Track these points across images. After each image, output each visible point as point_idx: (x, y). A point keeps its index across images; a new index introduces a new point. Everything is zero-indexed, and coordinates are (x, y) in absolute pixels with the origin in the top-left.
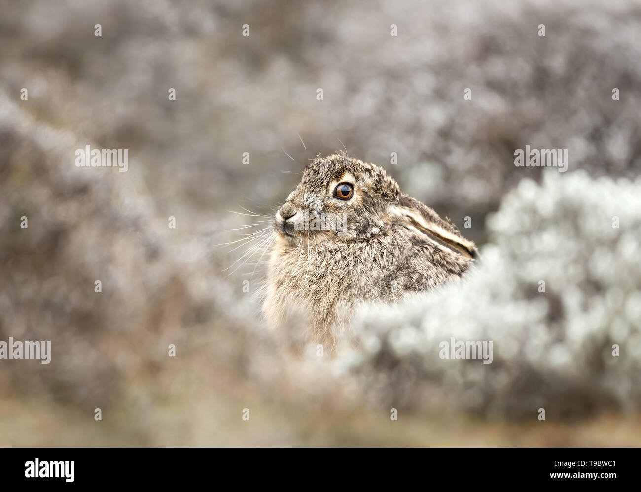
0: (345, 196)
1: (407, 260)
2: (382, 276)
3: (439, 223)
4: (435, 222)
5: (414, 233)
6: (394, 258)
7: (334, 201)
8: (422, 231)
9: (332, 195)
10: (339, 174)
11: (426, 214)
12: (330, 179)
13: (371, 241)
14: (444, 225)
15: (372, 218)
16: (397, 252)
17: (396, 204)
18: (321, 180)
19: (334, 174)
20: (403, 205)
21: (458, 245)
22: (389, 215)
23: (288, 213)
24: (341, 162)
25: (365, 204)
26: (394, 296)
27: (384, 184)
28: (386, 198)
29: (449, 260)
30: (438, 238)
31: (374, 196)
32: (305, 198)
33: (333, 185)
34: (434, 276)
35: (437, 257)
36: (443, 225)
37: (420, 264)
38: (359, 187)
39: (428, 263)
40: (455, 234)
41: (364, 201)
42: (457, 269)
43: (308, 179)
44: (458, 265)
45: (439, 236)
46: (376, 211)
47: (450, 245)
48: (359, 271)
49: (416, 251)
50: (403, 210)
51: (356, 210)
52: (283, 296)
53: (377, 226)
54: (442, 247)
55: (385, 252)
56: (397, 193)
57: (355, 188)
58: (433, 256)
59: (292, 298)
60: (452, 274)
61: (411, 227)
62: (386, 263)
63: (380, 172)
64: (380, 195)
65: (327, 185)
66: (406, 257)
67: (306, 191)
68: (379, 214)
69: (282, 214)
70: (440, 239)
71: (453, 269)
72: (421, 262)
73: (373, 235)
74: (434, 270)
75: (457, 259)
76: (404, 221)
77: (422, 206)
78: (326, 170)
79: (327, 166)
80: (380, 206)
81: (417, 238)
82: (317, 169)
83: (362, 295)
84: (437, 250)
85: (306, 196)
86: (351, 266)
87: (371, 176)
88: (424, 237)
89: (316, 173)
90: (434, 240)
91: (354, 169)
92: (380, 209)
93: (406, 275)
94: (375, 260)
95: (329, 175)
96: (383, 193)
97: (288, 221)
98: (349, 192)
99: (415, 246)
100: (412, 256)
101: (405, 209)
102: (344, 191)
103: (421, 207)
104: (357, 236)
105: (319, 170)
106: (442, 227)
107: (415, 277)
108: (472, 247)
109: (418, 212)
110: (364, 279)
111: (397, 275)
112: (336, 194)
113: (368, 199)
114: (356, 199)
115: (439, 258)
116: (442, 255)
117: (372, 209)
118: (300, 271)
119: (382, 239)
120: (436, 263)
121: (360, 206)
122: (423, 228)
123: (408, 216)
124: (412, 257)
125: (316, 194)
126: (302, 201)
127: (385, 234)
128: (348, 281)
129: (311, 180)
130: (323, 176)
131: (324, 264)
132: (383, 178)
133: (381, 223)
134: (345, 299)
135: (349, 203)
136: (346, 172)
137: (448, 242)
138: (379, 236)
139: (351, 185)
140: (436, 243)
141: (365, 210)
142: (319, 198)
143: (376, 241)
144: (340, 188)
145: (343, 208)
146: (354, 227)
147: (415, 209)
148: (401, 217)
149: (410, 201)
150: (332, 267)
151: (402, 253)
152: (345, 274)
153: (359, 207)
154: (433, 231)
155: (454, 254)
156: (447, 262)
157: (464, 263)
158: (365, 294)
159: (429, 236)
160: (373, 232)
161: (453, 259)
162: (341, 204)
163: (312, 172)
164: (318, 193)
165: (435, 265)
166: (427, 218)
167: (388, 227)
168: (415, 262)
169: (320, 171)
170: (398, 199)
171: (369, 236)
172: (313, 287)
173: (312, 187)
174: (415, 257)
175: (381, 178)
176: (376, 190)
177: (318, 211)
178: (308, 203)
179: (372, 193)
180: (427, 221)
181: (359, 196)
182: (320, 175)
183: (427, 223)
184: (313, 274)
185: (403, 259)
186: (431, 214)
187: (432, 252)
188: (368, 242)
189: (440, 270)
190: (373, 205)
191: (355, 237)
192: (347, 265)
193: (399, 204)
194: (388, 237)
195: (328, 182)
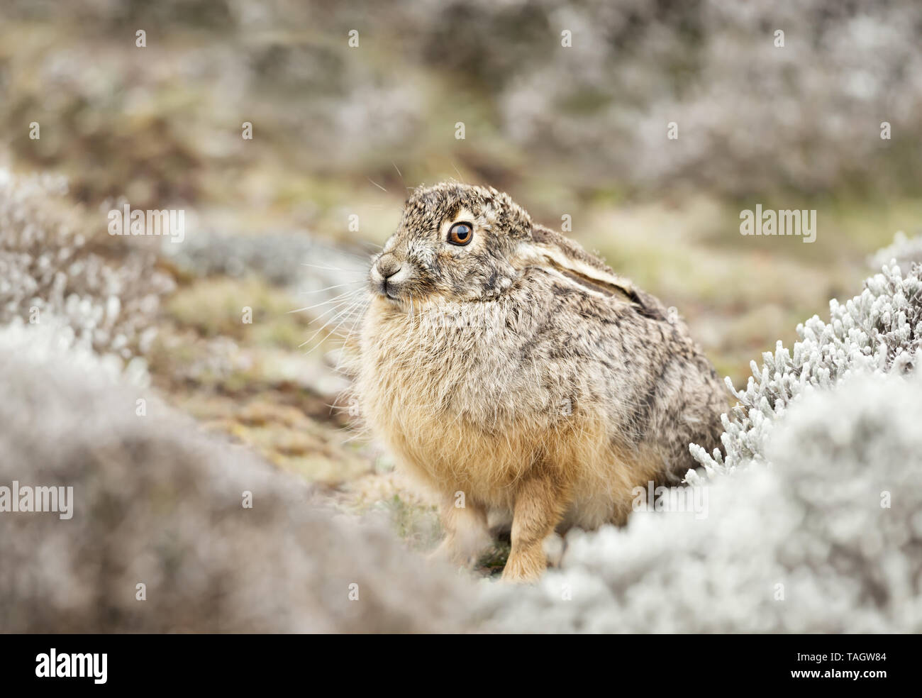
0: (463, 240)
1: (550, 317)
2: (519, 345)
3: (585, 260)
4: (580, 258)
5: (555, 279)
6: (532, 318)
7: (448, 249)
8: (565, 274)
9: (446, 240)
10: (452, 213)
11: (567, 249)
12: (441, 219)
13: (501, 298)
14: (592, 261)
15: (499, 265)
16: (536, 310)
17: (528, 241)
18: (429, 221)
19: (446, 213)
20: (536, 242)
21: (612, 286)
22: (521, 258)
23: (389, 270)
24: (453, 193)
25: (489, 247)
26: (536, 370)
27: (512, 218)
28: (514, 236)
29: (602, 307)
30: (585, 280)
31: (500, 235)
32: (410, 248)
33: (446, 226)
34: (585, 334)
35: (586, 306)
36: (590, 261)
37: (567, 320)
38: (479, 226)
39: (577, 317)
40: (607, 271)
41: (488, 243)
42: (613, 317)
43: (411, 220)
44: (614, 311)
45: (585, 277)
46: (503, 254)
47: (601, 287)
48: (488, 341)
49: (560, 303)
50: (537, 247)
51: (478, 257)
52: (388, 378)
53: (507, 276)
54: (591, 292)
55: (520, 312)
56: (529, 226)
57: (475, 229)
58: (580, 305)
59: (400, 381)
60: (607, 325)
61: (550, 270)
62: (523, 327)
63: (504, 200)
64: (507, 232)
65: (438, 228)
66: (548, 314)
67: (410, 237)
68: (507, 258)
69: (381, 270)
70: (588, 281)
71: (608, 318)
72: (568, 318)
73: (503, 290)
74: (585, 325)
75: (612, 303)
76: (540, 262)
77: (561, 238)
78: (436, 207)
79: (435, 201)
80: (508, 247)
81: (558, 286)
82: (423, 206)
83: (495, 372)
84: (584, 296)
85: (411, 244)
86: (478, 336)
87: (493, 208)
88: (568, 282)
89: (422, 211)
90: (580, 283)
91: (472, 202)
92: (508, 251)
93: (550, 338)
94: (508, 324)
95: (440, 213)
96: (511, 229)
97: (390, 279)
98: (467, 234)
99: (557, 296)
100: (555, 311)
101: (540, 246)
102: (461, 234)
103: (560, 241)
104: (482, 293)
105: (425, 207)
106: (590, 265)
107: (562, 338)
108: (630, 287)
109: (557, 249)
110: (496, 351)
111: (539, 340)
112: (451, 239)
113: (492, 240)
114: (477, 242)
115: (589, 307)
116: (592, 302)
117: (498, 252)
118: (410, 345)
119: (515, 294)
120: (585, 314)
121: (482, 251)
122: (566, 269)
123: (545, 256)
124: (555, 313)
125: (424, 241)
126: (408, 251)
127: (518, 287)
128: (475, 356)
129: (415, 222)
130: (432, 215)
131: (442, 334)
132: (508, 207)
133: (511, 271)
134: (473, 380)
135: (469, 248)
136: (462, 208)
137: (597, 284)
138: (511, 289)
139: (470, 225)
140: (583, 288)
141: (489, 255)
142: (429, 246)
143: (507, 297)
144: (456, 230)
145: (461, 256)
146: (478, 282)
147: (552, 244)
148: (536, 258)
149: (545, 234)
150: (452, 338)
151: (542, 309)
152: (471, 346)
153: (482, 253)
154: (578, 271)
155: (607, 299)
156: (600, 309)
157: (622, 307)
158: (498, 370)
159: (574, 279)
160: (504, 286)
161: (607, 303)
162: (457, 250)
163: (416, 210)
164: (427, 239)
165: (585, 317)
166: (569, 255)
167: (521, 274)
168: (560, 318)
169: (426, 209)
170: (530, 233)
171: (498, 291)
172: (429, 366)
173: (418, 232)
174: (559, 311)
175: (506, 208)
176: (502, 228)
177: (430, 263)
178: (415, 253)
179: (497, 232)
180: (569, 258)
181: (481, 238)
182: (428, 214)
183: (569, 261)
184: (428, 350)
185: (544, 318)
186: (574, 249)
187: (579, 300)
188: (497, 299)
189: (592, 322)
190: (499, 246)
191: (480, 294)
192: (473, 334)
193: (531, 240)
194: (522, 291)
195: (439, 223)
